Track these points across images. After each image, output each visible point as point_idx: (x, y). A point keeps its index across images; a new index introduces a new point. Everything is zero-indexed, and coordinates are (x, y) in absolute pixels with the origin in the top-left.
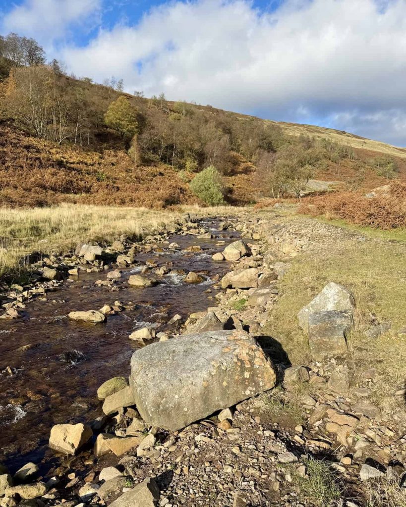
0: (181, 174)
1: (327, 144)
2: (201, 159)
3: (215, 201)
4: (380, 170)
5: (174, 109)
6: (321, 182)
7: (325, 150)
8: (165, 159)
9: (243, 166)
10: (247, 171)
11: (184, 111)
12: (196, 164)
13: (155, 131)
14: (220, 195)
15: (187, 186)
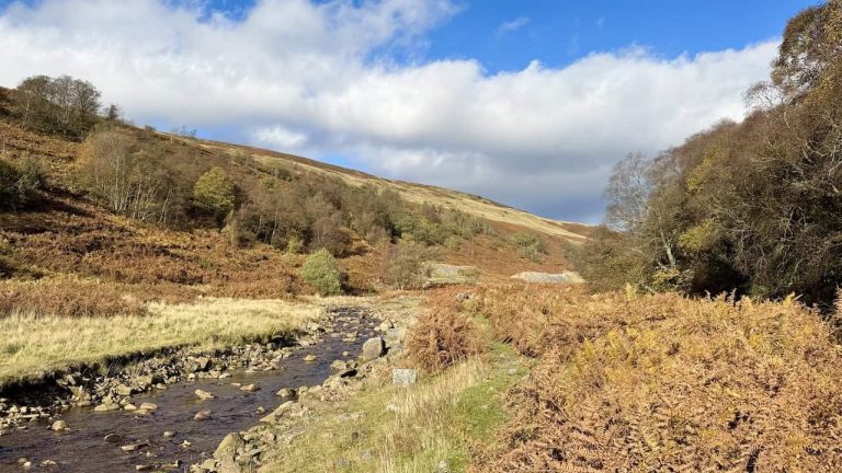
0: (287, 257)
1: (457, 216)
2: (308, 237)
3: (331, 289)
4: (522, 250)
5: (263, 168)
6: (450, 266)
7: (455, 224)
8: (263, 237)
9: (356, 245)
10: (361, 251)
11: (276, 172)
12: (301, 243)
13: (254, 206)
14: (337, 283)
15: (296, 272)
